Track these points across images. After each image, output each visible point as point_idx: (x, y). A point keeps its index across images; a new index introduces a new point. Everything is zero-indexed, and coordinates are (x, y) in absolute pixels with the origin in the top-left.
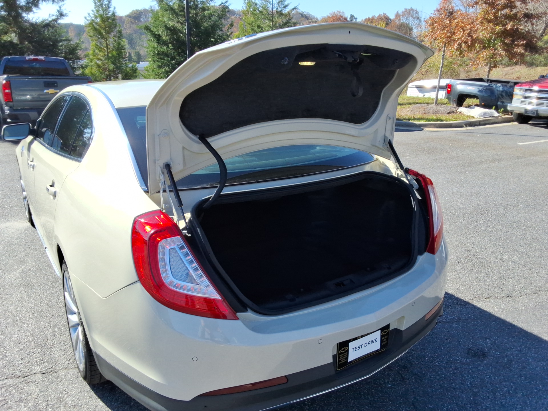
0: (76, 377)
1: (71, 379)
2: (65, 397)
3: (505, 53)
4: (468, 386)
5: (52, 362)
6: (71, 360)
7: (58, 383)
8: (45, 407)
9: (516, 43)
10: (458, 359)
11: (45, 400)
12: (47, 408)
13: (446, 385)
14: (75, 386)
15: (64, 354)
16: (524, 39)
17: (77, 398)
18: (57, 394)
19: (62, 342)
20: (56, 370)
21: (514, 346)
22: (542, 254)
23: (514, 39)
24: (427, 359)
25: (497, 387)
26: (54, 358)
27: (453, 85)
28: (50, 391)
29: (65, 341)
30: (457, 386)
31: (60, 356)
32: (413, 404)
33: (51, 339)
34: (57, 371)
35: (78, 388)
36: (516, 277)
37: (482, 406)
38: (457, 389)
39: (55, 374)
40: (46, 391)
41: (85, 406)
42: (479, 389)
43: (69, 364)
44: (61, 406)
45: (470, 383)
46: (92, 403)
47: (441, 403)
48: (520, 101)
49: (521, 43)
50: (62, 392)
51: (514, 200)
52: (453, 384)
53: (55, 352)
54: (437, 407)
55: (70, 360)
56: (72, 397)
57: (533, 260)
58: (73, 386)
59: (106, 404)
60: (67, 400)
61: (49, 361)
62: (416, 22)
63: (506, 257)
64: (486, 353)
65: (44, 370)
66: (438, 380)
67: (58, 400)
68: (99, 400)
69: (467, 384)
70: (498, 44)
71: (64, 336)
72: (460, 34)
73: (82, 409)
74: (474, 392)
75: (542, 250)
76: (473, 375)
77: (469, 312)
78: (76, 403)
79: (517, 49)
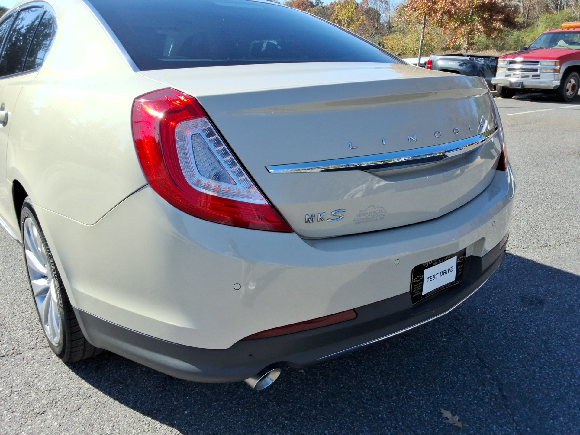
0: (48, 358)
1: (42, 360)
2: (36, 381)
3: (484, 28)
4: (535, 335)
5: (13, 342)
6: (39, 339)
7: (24, 366)
8: (9, 395)
9: (494, 17)
10: (513, 308)
11: (7, 387)
12: (12, 396)
13: (509, 335)
14: (48, 367)
15: (29, 333)
16: (502, 14)
17: (53, 381)
18: (24, 378)
19: (25, 320)
20: (19, 351)
21: (570, 292)
22: (568, 206)
23: (493, 14)
24: (479, 310)
25: (567, 333)
26: (16, 338)
27: (434, 61)
28: (14, 375)
29: (29, 318)
30: (522, 335)
31: (23, 335)
32: (477, 356)
33: (10, 318)
34: (21, 353)
35: (52, 370)
36: (548, 227)
37: (557, 354)
38: (523, 337)
39: (19, 356)
40: (8, 376)
41: (65, 389)
42: (547, 336)
43: (36, 343)
44: (31, 392)
45: (536, 331)
46: (74, 386)
47: (510, 353)
48: (505, 73)
49: (500, 17)
50: (30, 375)
51: (521, 161)
52: (517, 334)
53: (16, 331)
54: (506, 358)
55: (37, 339)
56: (45, 380)
57: (561, 212)
58: (45, 367)
59: (93, 385)
60: (39, 384)
61: (9, 342)
62: (384, 6)
63: (531, 210)
64: (542, 300)
65: (3, 352)
66: (498, 330)
67: (26, 385)
68: (83, 381)
69: (533, 332)
70: (476, 18)
71: (27, 313)
72: (442, 4)
73: (61, 393)
74: (543, 339)
75: (566, 202)
76: (537, 323)
77: (510, 262)
78: (51, 387)
79: (495, 24)
